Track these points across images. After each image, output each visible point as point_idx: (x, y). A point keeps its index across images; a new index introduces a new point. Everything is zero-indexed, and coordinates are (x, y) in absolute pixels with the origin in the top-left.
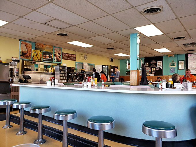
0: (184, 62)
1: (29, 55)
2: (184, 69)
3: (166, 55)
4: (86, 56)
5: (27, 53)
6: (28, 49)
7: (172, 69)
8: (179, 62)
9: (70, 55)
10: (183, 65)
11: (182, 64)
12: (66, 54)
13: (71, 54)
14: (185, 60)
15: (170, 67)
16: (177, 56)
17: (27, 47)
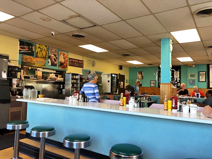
0: (206, 73)
1: (65, 66)
2: (205, 82)
3: (186, 65)
4: (94, 63)
5: (64, 63)
6: (65, 59)
7: (191, 81)
8: (200, 73)
9: (77, 61)
10: (205, 77)
11: (203, 76)
12: (74, 59)
13: (79, 60)
14: (206, 71)
15: (189, 78)
16: (198, 66)
17: (65, 57)
